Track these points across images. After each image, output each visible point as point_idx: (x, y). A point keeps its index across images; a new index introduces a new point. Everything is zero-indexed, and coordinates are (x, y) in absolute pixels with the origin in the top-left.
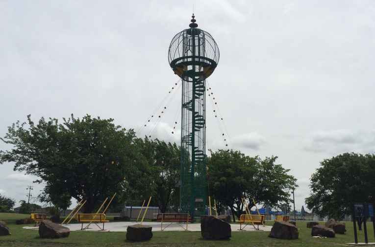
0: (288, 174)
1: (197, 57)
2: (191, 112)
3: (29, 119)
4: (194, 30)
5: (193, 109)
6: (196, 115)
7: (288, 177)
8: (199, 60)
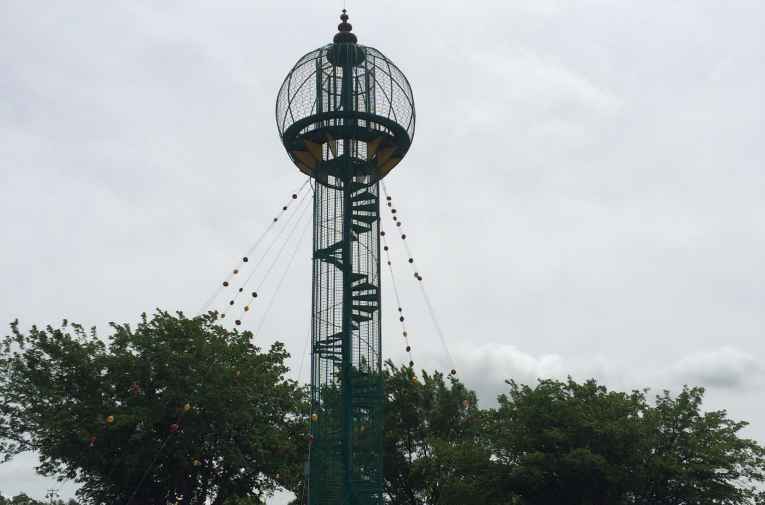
0: (741, 435)
1: (362, 116)
2: (340, 274)
3: (16, 332)
4: (345, 51)
5: (346, 267)
6: (355, 284)
7: (741, 444)
8: (368, 124)
